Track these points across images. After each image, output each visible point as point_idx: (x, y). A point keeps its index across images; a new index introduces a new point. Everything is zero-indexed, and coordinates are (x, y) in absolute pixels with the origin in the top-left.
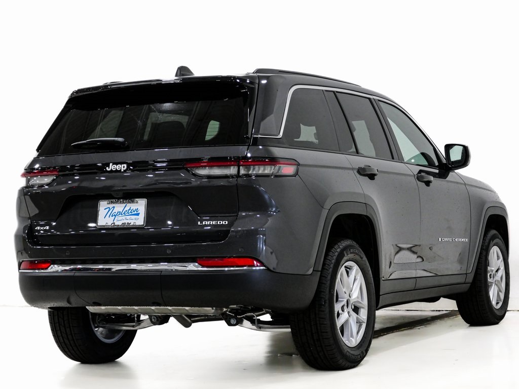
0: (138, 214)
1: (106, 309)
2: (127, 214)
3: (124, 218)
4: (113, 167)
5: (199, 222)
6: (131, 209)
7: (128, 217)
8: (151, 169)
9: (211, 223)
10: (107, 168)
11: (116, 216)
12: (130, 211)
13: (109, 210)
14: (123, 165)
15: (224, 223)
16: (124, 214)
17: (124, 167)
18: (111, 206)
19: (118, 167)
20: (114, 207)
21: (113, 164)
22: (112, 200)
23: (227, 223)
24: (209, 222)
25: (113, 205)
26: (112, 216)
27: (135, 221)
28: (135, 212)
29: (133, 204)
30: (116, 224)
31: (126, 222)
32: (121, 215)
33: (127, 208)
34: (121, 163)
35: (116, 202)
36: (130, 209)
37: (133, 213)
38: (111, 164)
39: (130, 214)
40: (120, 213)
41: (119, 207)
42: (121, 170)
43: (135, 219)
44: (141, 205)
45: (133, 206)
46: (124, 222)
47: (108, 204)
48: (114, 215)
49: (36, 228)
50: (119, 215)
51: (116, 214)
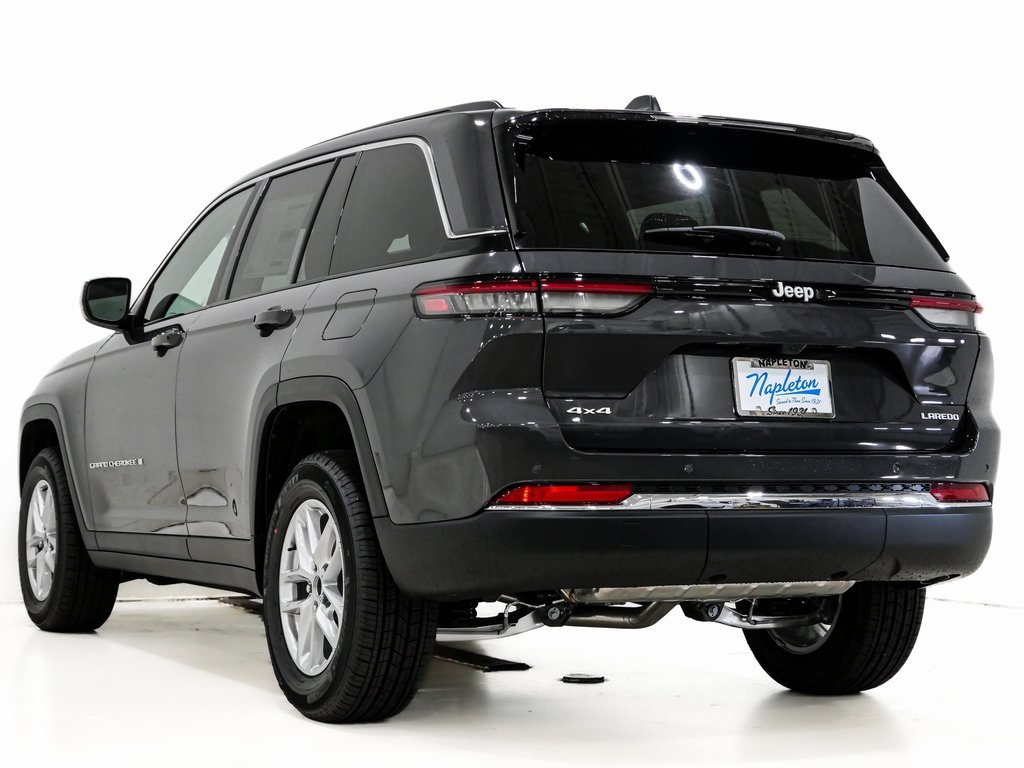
0: (817, 392)
1: (612, 593)
2: (796, 391)
3: (791, 397)
4: (787, 292)
5: (923, 415)
6: (802, 380)
7: (799, 397)
9: (940, 418)
10: (775, 291)
11: (773, 392)
12: (800, 385)
13: (757, 381)
14: (806, 289)
15: (954, 418)
16: (789, 388)
17: (809, 293)
18: (760, 371)
19: (798, 291)
21: (786, 283)
23: (958, 418)
24: (936, 415)
25: (764, 370)
26: (766, 393)
27: (815, 406)
28: (811, 388)
29: (805, 371)
30: (778, 409)
31: (799, 406)
32: (782, 392)
33: (793, 378)
34: (803, 285)
35: (769, 365)
36: (799, 381)
37: (807, 389)
38: (781, 284)
39: (801, 390)
40: (779, 388)
41: (776, 375)
42: (803, 297)
43: (814, 401)
44: (819, 373)
45: (806, 375)
46: (794, 405)
47: (753, 366)
48: (770, 391)
49: (569, 411)
50: (779, 391)
51: (773, 388)
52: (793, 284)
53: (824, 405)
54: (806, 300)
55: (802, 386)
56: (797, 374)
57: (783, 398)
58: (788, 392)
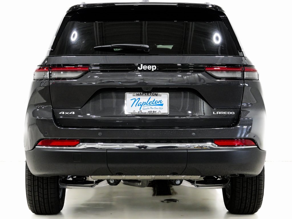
0: (162, 105)
2: (152, 104)
3: (149, 107)
4: (144, 68)
5: (214, 112)
6: (155, 100)
7: (153, 107)
8: (179, 70)
9: (223, 113)
10: (139, 68)
13: (135, 101)
14: (153, 66)
15: (232, 114)
16: (149, 104)
17: (154, 68)
18: (137, 97)
19: (149, 67)
20: (139, 99)
21: (144, 65)
22: (138, 93)
23: (234, 114)
24: (221, 112)
26: (138, 105)
27: (160, 110)
28: (159, 103)
29: (157, 97)
30: (143, 112)
31: (152, 110)
32: (146, 105)
33: (151, 100)
34: (151, 65)
35: (141, 95)
36: (154, 100)
37: (157, 104)
38: (142, 65)
39: (155, 104)
40: (145, 103)
41: (144, 99)
42: (152, 69)
43: (160, 108)
44: (164, 98)
45: (157, 98)
46: (150, 110)
47: (134, 96)
48: (140, 105)
49: (60, 113)
50: (145, 105)
51: (142, 104)
52: (147, 65)
53: (164, 110)
54: (153, 70)
55: (155, 103)
56: (153, 98)
57: (146, 107)
58: (149, 105)
